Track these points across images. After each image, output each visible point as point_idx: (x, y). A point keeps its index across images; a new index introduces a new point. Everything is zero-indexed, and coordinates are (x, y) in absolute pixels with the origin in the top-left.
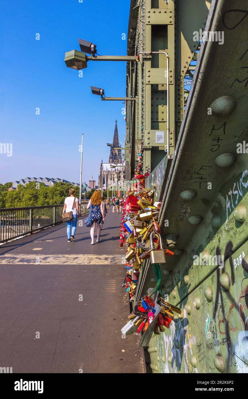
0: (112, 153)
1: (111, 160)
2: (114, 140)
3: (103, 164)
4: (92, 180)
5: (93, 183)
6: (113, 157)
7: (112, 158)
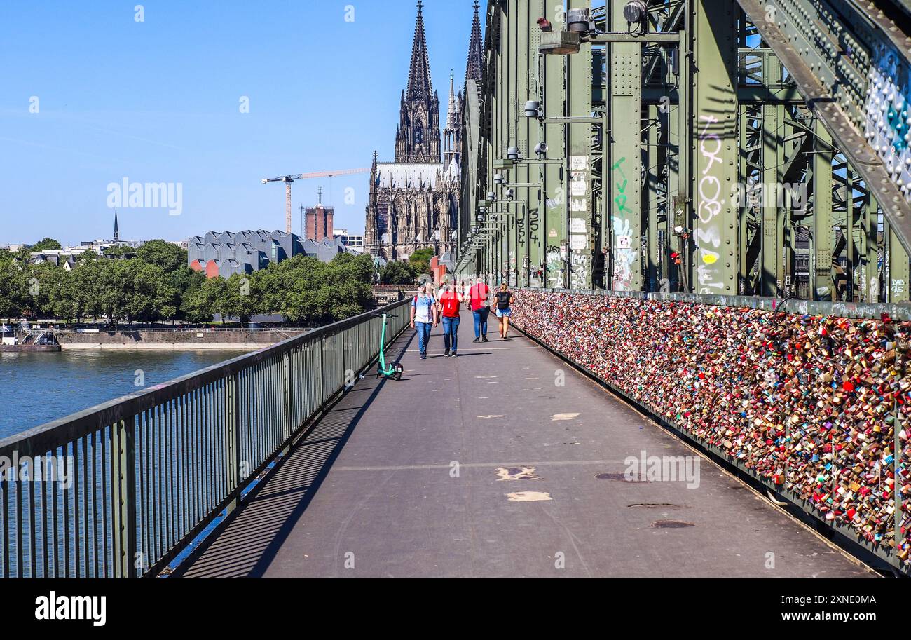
0: (406, 122)
1: (402, 145)
2: (414, 71)
3: (378, 166)
4: (319, 205)
5: (325, 220)
6: (411, 136)
7: (406, 138)
